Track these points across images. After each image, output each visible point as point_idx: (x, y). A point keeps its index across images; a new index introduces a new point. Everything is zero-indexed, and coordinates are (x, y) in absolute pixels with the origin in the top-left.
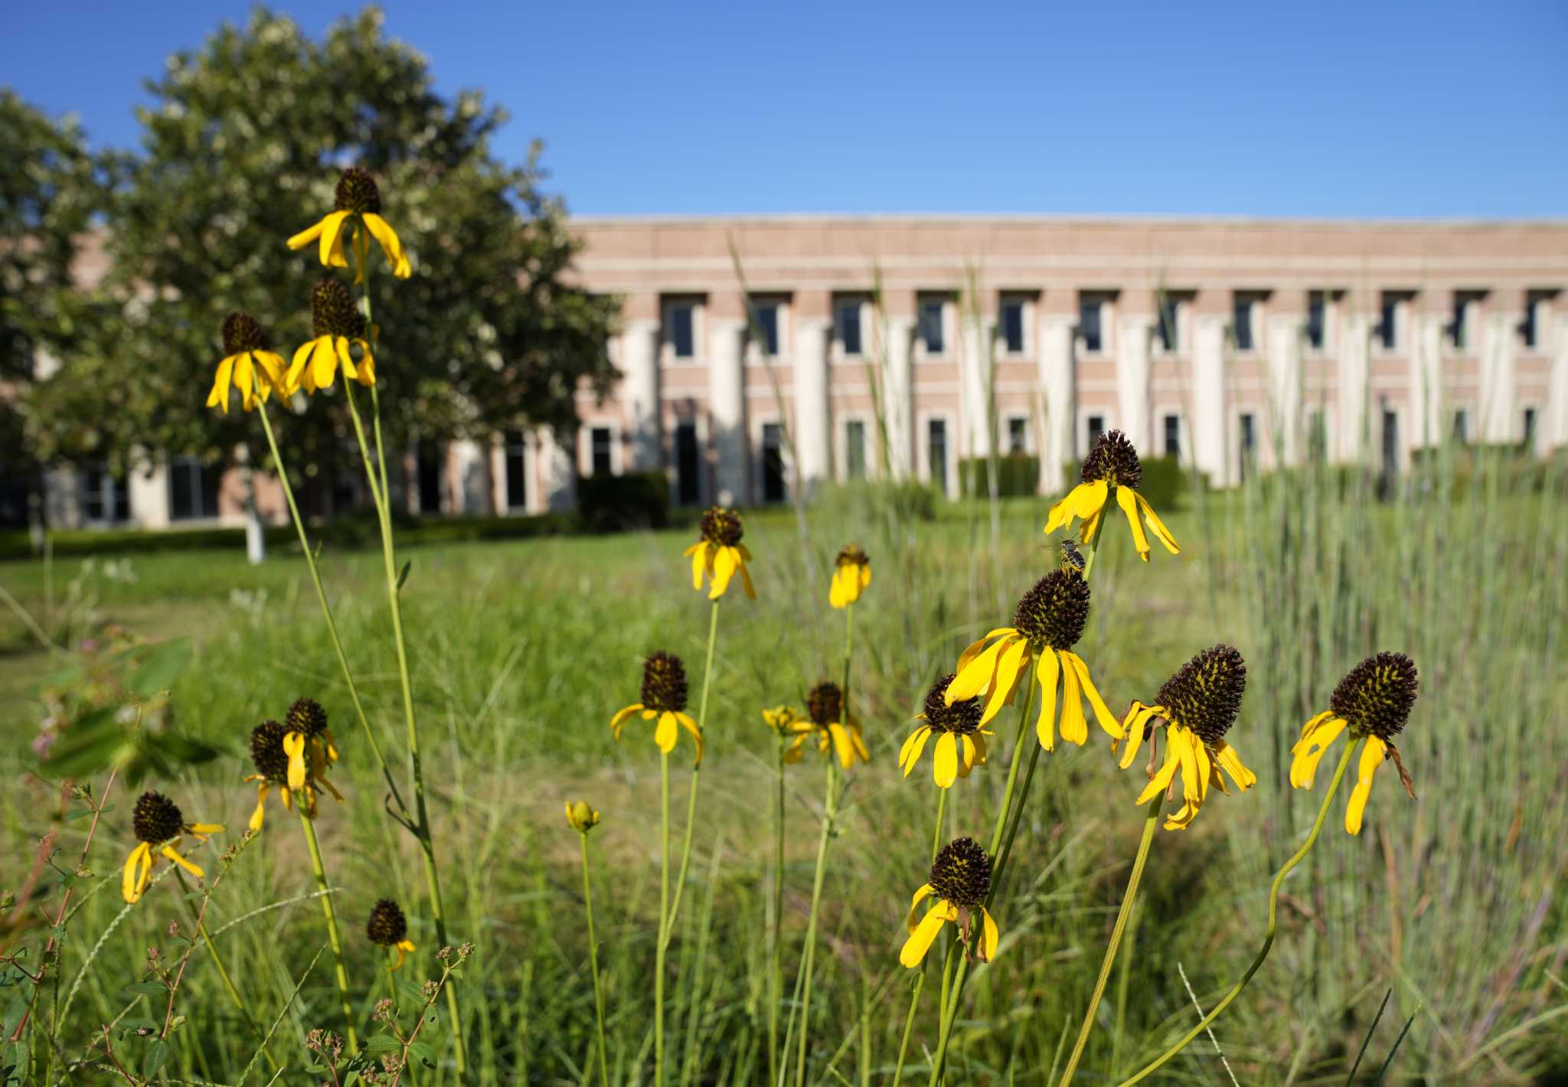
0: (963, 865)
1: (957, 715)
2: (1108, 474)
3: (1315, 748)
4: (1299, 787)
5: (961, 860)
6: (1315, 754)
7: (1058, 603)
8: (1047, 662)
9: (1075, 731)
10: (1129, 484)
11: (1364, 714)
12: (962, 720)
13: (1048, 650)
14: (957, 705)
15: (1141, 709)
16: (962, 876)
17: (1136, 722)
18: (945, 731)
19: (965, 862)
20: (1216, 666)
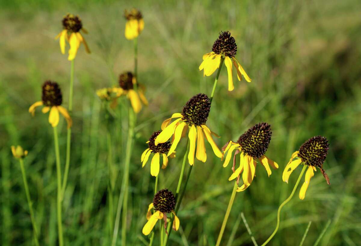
0: (164, 200)
1: (161, 147)
2: (222, 52)
3: (290, 169)
4: (285, 182)
5: (163, 198)
6: (289, 171)
7: (197, 109)
8: (193, 131)
9: (202, 157)
10: (230, 56)
11: (308, 159)
12: (162, 149)
13: (193, 126)
14: (160, 145)
15: (232, 145)
16: (164, 204)
17: (229, 150)
18: (156, 153)
19: (165, 199)
20: (259, 132)
